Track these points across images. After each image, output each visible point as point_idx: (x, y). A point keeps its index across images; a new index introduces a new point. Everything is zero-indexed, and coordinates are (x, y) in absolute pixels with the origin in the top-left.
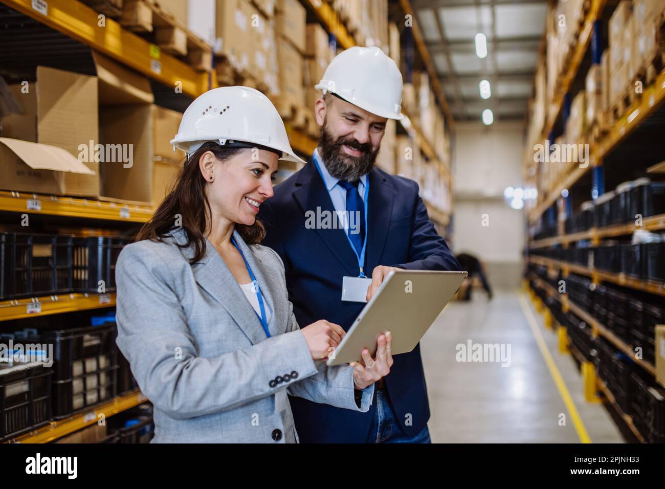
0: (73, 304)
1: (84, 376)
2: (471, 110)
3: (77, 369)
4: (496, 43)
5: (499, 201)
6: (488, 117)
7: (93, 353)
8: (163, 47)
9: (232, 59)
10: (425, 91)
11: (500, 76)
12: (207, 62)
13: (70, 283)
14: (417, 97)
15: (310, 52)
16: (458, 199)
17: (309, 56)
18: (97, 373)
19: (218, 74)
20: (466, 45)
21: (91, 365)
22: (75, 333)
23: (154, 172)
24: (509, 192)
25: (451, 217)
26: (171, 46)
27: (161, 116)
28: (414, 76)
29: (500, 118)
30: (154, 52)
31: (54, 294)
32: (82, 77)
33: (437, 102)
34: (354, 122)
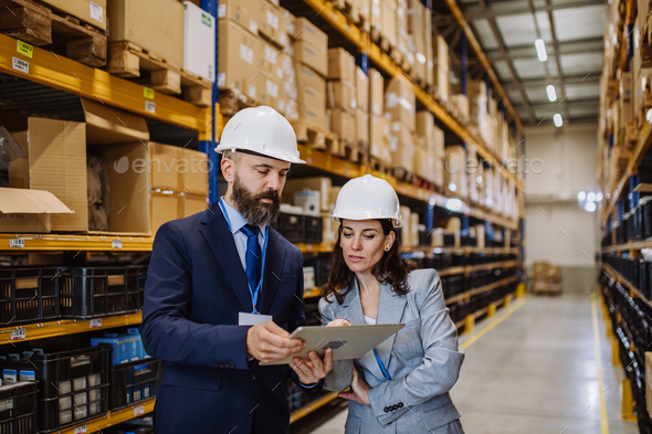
0: (60, 329)
1: (73, 393)
2: (539, 114)
3: (65, 387)
4: (556, 46)
5: (572, 204)
6: (558, 120)
7: (83, 372)
8: (158, 88)
9: (236, 92)
10: (482, 99)
11: (564, 79)
12: (207, 98)
13: (58, 310)
14: (473, 107)
15: (334, 76)
16: (528, 204)
17: (332, 79)
18: (87, 390)
19: (222, 107)
20: (526, 50)
21: (80, 384)
22: (61, 356)
23: (151, 204)
24: (581, 196)
25: (521, 222)
26: (164, 87)
27: (159, 152)
28: (470, 84)
29: (570, 120)
30: (148, 93)
31: (39, 322)
32: (71, 123)
33: (500, 107)
34: (266, 173)
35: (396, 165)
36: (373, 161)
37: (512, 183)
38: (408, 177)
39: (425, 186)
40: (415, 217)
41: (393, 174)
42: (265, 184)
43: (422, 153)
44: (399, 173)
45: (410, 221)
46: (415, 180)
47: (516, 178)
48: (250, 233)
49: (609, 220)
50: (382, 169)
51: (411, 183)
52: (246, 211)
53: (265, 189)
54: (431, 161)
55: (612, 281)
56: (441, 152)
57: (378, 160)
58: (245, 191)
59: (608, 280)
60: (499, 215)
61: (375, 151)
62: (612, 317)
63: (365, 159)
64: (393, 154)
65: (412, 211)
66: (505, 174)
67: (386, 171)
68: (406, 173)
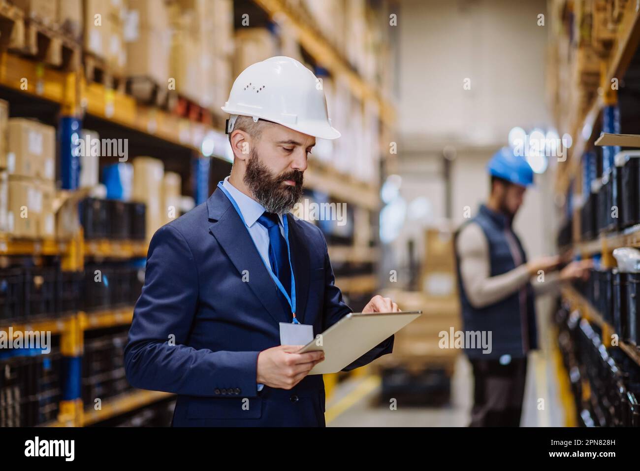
34: (290, 151)
35: (136, 72)
36: (91, 64)
37: (372, 107)
38: (161, 98)
39: (193, 115)
40: (173, 180)
41: (129, 91)
42: (290, 164)
43: (188, 46)
44: (143, 89)
45: (163, 191)
46: (173, 103)
47: (378, 97)
48: (270, 224)
49: (569, 193)
50: (108, 80)
51: (165, 108)
52: (266, 196)
53: (290, 170)
54: (205, 62)
55: (574, 317)
56: (225, 43)
57: (101, 60)
58: (264, 172)
59: (568, 314)
60: (345, 178)
61: (95, 44)
62: (575, 390)
63: (76, 59)
64: (128, 46)
65: (167, 170)
66: (358, 90)
67: (115, 85)
68: (155, 89)
